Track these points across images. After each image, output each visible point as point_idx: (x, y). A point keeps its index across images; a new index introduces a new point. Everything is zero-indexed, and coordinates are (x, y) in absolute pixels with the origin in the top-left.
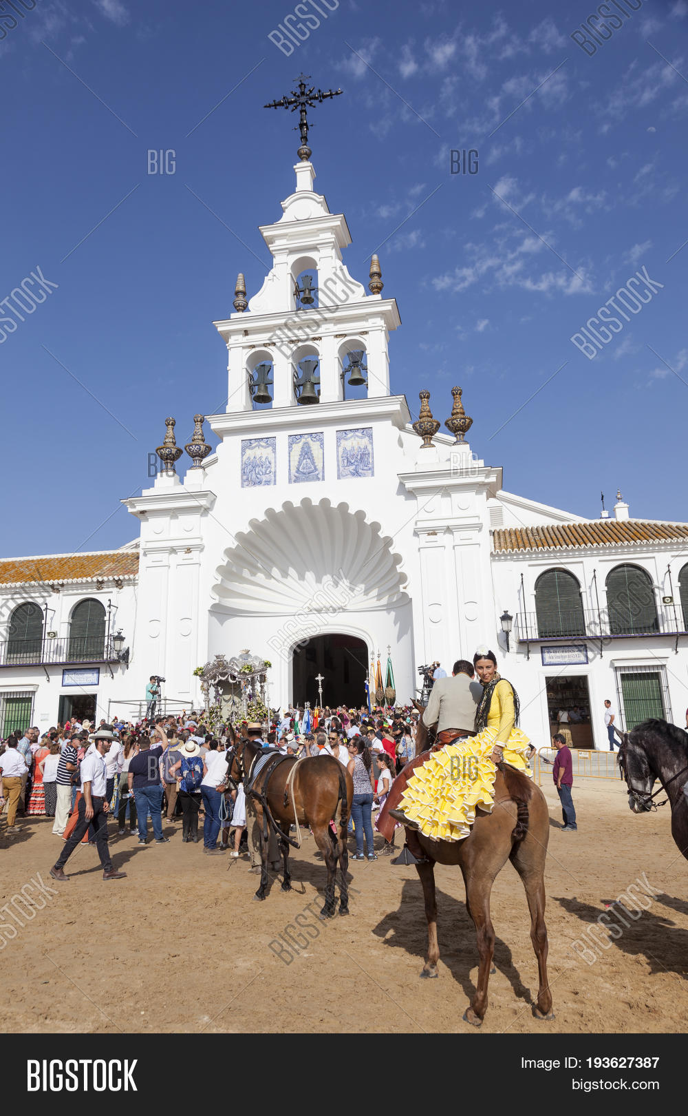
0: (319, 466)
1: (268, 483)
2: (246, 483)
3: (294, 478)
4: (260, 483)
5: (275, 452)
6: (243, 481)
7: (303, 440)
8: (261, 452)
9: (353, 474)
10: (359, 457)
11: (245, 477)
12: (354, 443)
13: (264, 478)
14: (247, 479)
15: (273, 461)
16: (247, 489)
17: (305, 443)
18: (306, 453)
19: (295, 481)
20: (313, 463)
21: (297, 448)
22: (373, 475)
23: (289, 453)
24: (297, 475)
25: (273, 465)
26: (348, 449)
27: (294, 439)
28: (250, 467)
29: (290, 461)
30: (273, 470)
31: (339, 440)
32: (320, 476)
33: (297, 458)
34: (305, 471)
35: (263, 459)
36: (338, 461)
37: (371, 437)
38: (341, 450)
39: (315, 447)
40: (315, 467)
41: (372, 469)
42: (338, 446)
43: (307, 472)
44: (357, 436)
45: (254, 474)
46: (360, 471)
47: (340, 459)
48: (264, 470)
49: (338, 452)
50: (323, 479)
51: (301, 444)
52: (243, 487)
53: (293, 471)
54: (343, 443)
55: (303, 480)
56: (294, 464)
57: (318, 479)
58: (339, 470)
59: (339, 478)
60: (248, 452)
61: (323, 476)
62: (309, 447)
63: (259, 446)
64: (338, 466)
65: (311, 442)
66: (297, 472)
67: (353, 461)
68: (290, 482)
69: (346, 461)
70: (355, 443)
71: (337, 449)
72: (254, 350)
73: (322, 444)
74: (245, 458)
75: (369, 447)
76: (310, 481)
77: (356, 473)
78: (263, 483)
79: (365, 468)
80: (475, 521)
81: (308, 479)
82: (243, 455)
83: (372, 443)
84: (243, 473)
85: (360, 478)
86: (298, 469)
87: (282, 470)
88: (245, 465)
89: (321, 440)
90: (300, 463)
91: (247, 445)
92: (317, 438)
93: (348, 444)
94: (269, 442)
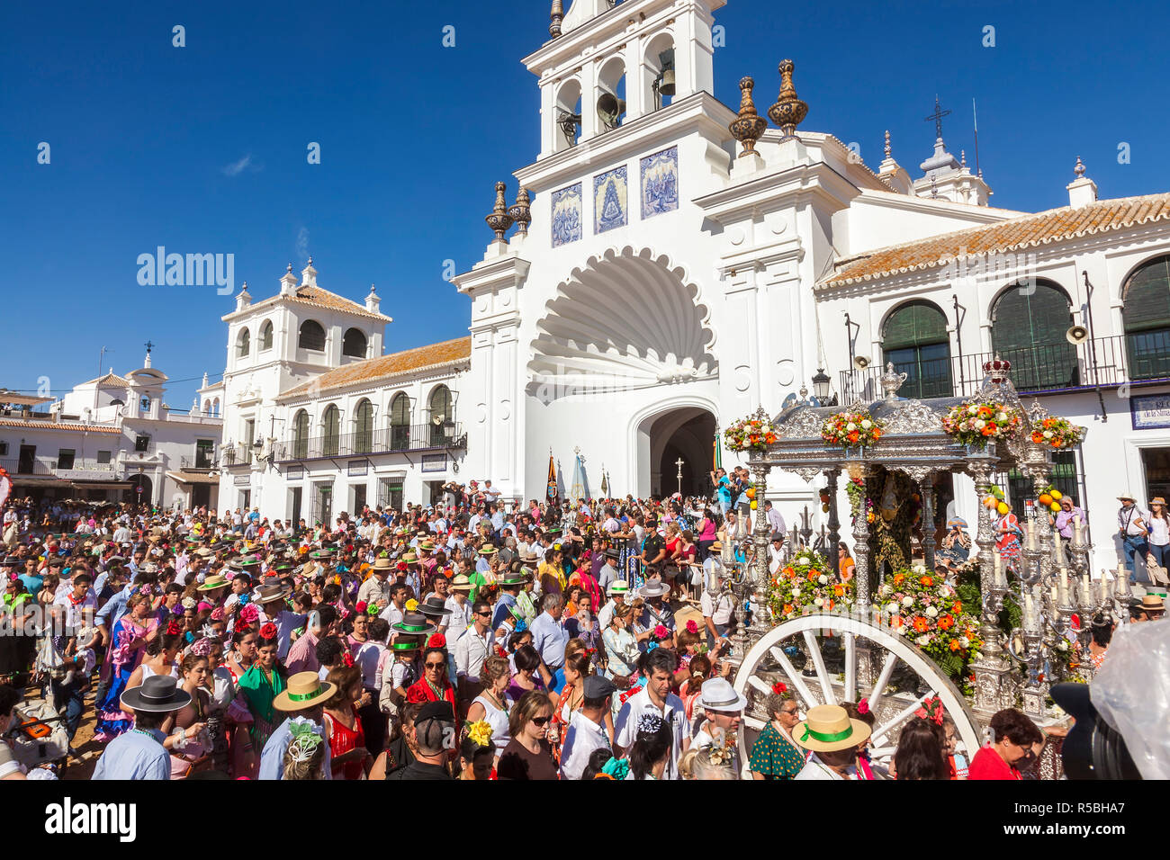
0: (623, 209)
1: (575, 238)
2: (556, 242)
3: (599, 228)
4: (568, 239)
5: (581, 200)
6: (553, 241)
7: (608, 179)
8: (570, 203)
9: (657, 211)
10: (664, 187)
11: (555, 235)
12: (657, 171)
13: (572, 233)
14: (557, 237)
15: (580, 211)
16: (558, 248)
17: (611, 182)
18: (611, 195)
19: (600, 231)
20: (618, 205)
21: (602, 190)
22: (678, 207)
23: (595, 198)
24: (602, 223)
25: (580, 216)
26: (653, 179)
27: (599, 180)
28: (559, 223)
29: (595, 208)
30: (580, 222)
31: (643, 169)
32: (624, 220)
33: (602, 203)
34: (610, 216)
35: (571, 211)
36: (642, 197)
37: (675, 158)
38: (645, 181)
39: (619, 183)
40: (619, 209)
41: (676, 200)
42: (642, 178)
43: (611, 219)
44: (662, 160)
45: (564, 231)
46: (665, 204)
47: (645, 193)
48: (572, 223)
49: (642, 185)
50: (627, 223)
51: (606, 185)
52: (553, 247)
53: (599, 219)
54: (648, 172)
55: (609, 228)
56: (600, 210)
57: (622, 224)
58: (642, 209)
59: (643, 219)
60: (558, 206)
61: (627, 219)
62: (614, 186)
63: (567, 196)
64: (642, 203)
65: (615, 179)
66: (602, 220)
67: (657, 194)
68: (596, 233)
69: (650, 195)
70: (660, 170)
71: (641, 181)
72: (564, 81)
73: (626, 180)
74: (555, 212)
75: (674, 172)
76: (615, 227)
77: (661, 209)
78: (571, 238)
79: (670, 200)
80: (794, 246)
81: (613, 226)
82: (553, 210)
83: (676, 166)
84: (554, 231)
85: (664, 214)
86: (603, 215)
87: (587, 221)
88: (555, 221)
89: (625, 175)
90: (605, 207)
91: (557, 197)
92: (622, 173)
93: (654, 173)
94: (576, 189)
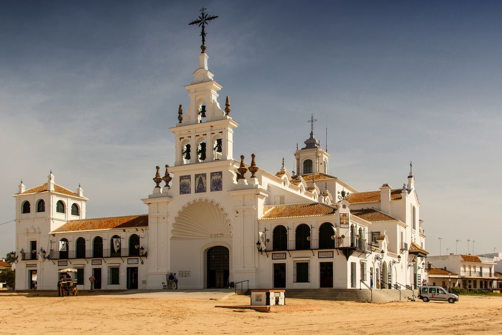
0: (205, 186)
5: (190, 181)
6: (180, 192)
8: (186, 181)
10: (218, 183)
13: (187, 191)
14: (182, 191)
15: (190, 184)
16: (182, 195)
17: (201, 177)
18: (201, 181)
19: (197, 192)
20: (203, 185)
21: (198, 179)
22: (222, 190)
23: (195, 181)
24: (198, 190)
25: (190, 186)
28: (183, 186)
29: (195, 184)
30: (190, 188)
31: (211, 176)
32: (205, 190)
33: (198, 183)
34: (201, 188)
35: (187, 183)
36: (211, 184)
37: (222, 175)
38: (212, 180)
40: (203, 187)
41: (222, 187)
44: (218, 175)
45: (184, 189)
46: (218, 188)
48: (187, 187)
50: (206, 192)
52: (180, 194)
53: (196, 188)
54: (213, 177)
55: (200, 192)
56: (197, 185)
58: (211, 188)
59: (211, 191)
60: (182, 181)
62: (202, 179)
63: (185, 178)
64: (211, 186)
67: (216, 184)
68: (195, 193)
69: (213, 184)
70: (217, 177)
72: (184, 139)
73: (206, 178)
74: (181, 183)
75: (221, 179)
76: (202, 192)
77: (217, 190)
78: (187, 193)
79: (220, 187)
84: (180, 189)
85: (218, 192)
86: (198, 187)
87: (193, 188)
88: (181, 186)
89: (205, 176)
90: (199, 185)
91: (182, 178)
92: (204, 175)
93: (215, 178)
94: (189, 177)
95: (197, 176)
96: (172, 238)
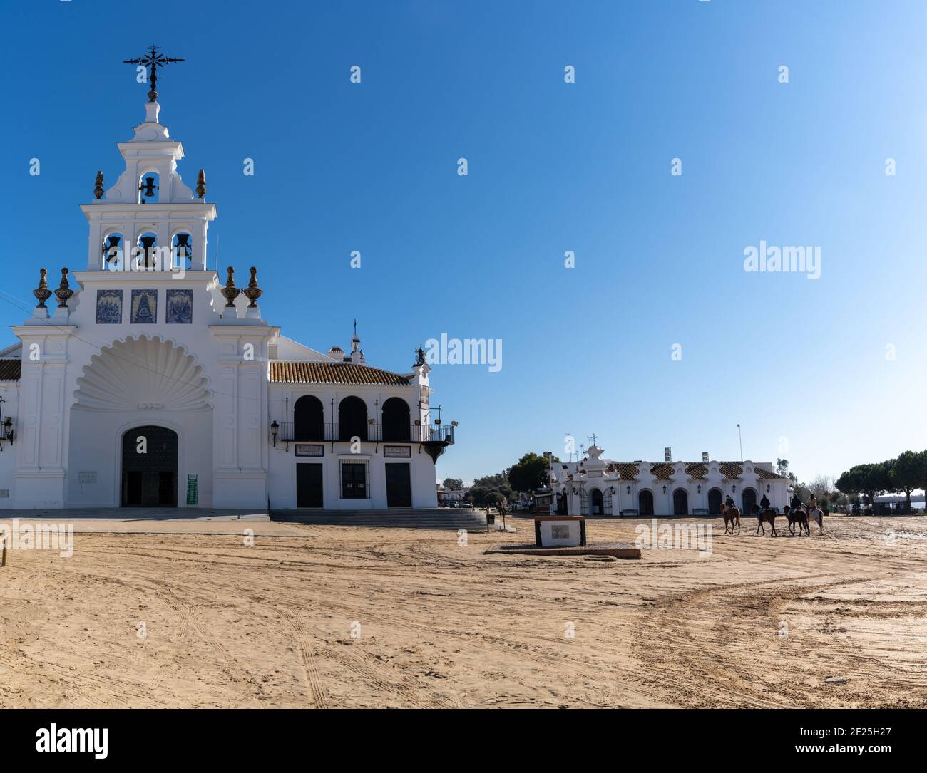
0: (153, 313)
1: (115, 322)
2: (100, 321)
3: (134, 320)
4: (110, 321)
5: (122, 301)
6: (97, 319)
7: (142, 294)
8: (113, 300)
9: (177, 321)
10: (182, 309)
11: (99, 316)
13: (113, 318)
14: (101, 318)
15: (120, 306)
16: (100, 325)
17: (145, 296)
18: (144, 302)
19: (135, 322)
20: (149, 310)
21: (138, 299)
22: (191, 323)
23: (132, 302)
24: (137, 318)
25: (120, 309)
26: (175, 302)
28: (103, 309)
29: (132, 308)
30: (120, 312)
31: (167, 295)
32: (154, 320)
33: (137, 306)
34: (143, 315)
35: (113, 305)
36: (167, 311)
37: (191, 297)
38: (169, 303)
39: (151, 299)
40: (150, 313)
41: (190, 318)
42: (167, 300)
43: (144, 317)
44: (181, 294)
45: (106, 314)
46: (183, 319)
47: (168, 309)
48: (113, 312)
49: (167, 304)
50: (156, 323)
51: (141, 296)
52: (97, 323)
53: (134, 315)
54: (171, 298)
55: (142, 322)
56: (135, 310)
57: (152, 322)
58: (167, 317)
59: (167, 323)
60: (102, 299)
61: (156, 320)
62: (146, 299)
63: (110, 295)
64: (167, 314)
65: (148, 295)
66: (137, 316)
67: (177, 312)
68: (131, 323)
69: (172, 311)
70: (179, 299)
71: (167, 302)
73: (156, 298)
74: (100, 303)
75: (190, 303)
76: (146, 323)
77: (179, 321)
78: (112, 321)
79: (186, 317)
81: (145, 321)
82: (98, 301)
83: (191, 301)
84: (98, 313)
85: (182, 325)
86: (138, 313)
87: (126, 313)
88: (99, 308)
89: (156, 295)
90: (139, 309)
91: (101, 294)
92: (154, 293)
93: (175, 299)
94: (119, 294)
95: (135, 293)
96: (76, 407)
